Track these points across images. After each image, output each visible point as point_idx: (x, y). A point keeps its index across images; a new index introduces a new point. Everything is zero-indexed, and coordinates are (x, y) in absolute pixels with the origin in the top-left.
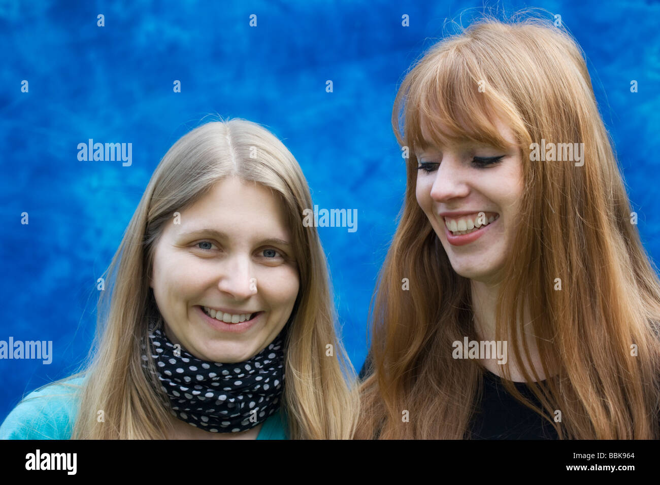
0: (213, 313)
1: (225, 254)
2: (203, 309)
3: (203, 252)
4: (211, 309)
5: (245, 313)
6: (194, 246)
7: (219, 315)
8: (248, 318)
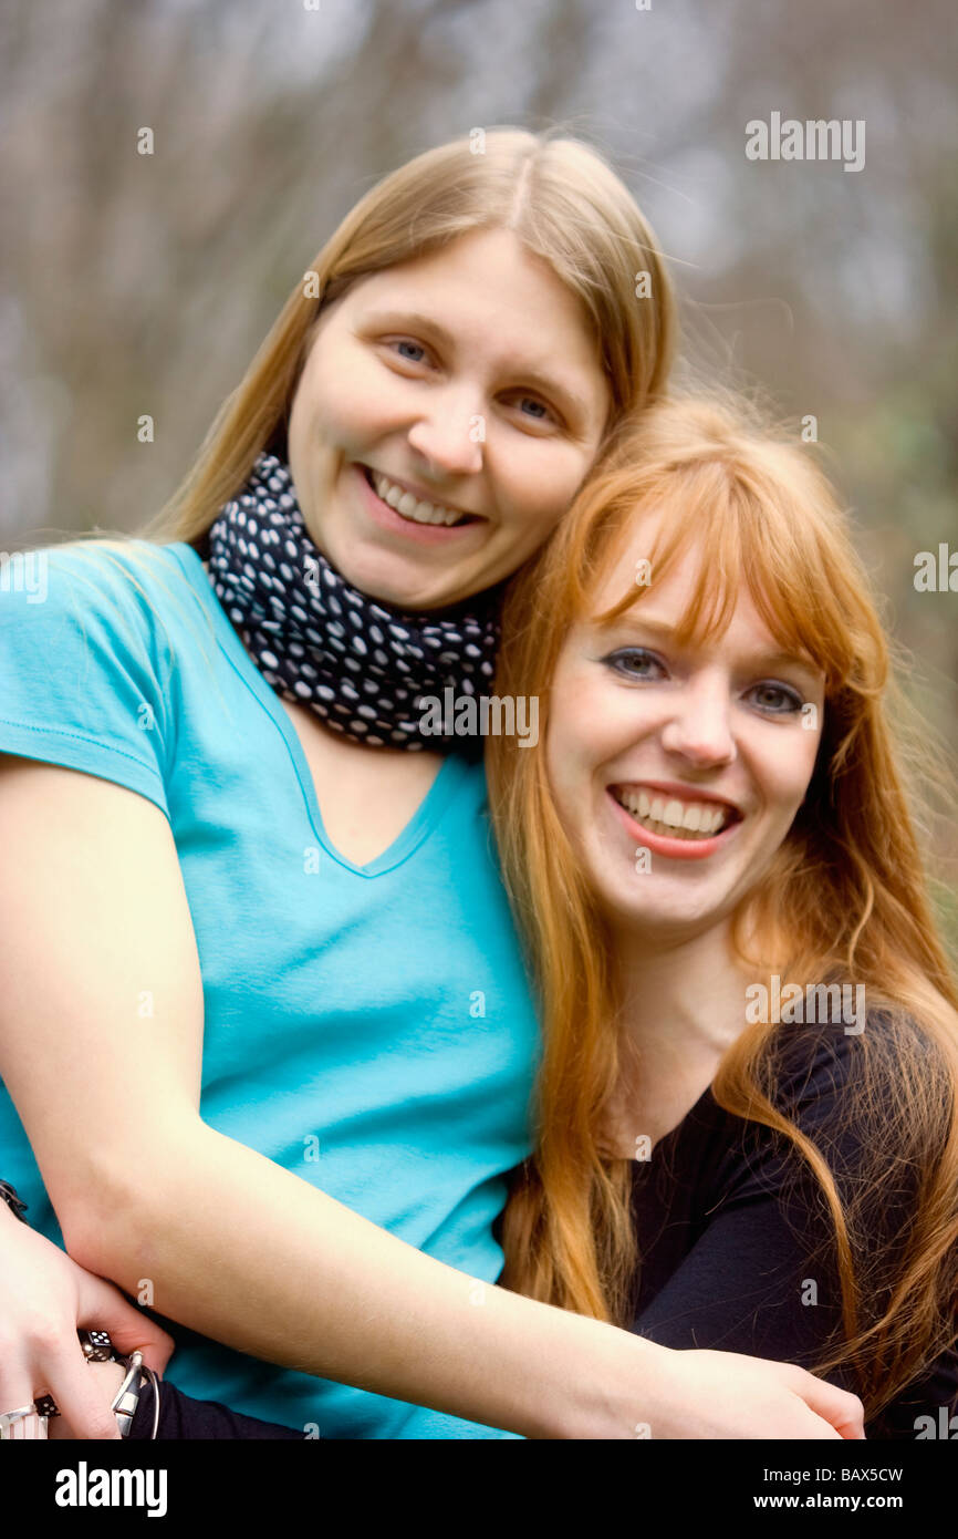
0: (383, 486)
1: (441, 377)
2: (369, 476)
3: (404, 362)
4: (383, 475)
5: (449, 508)
6: (389, 345)
7: (392, 495)
8: (450, 519)
